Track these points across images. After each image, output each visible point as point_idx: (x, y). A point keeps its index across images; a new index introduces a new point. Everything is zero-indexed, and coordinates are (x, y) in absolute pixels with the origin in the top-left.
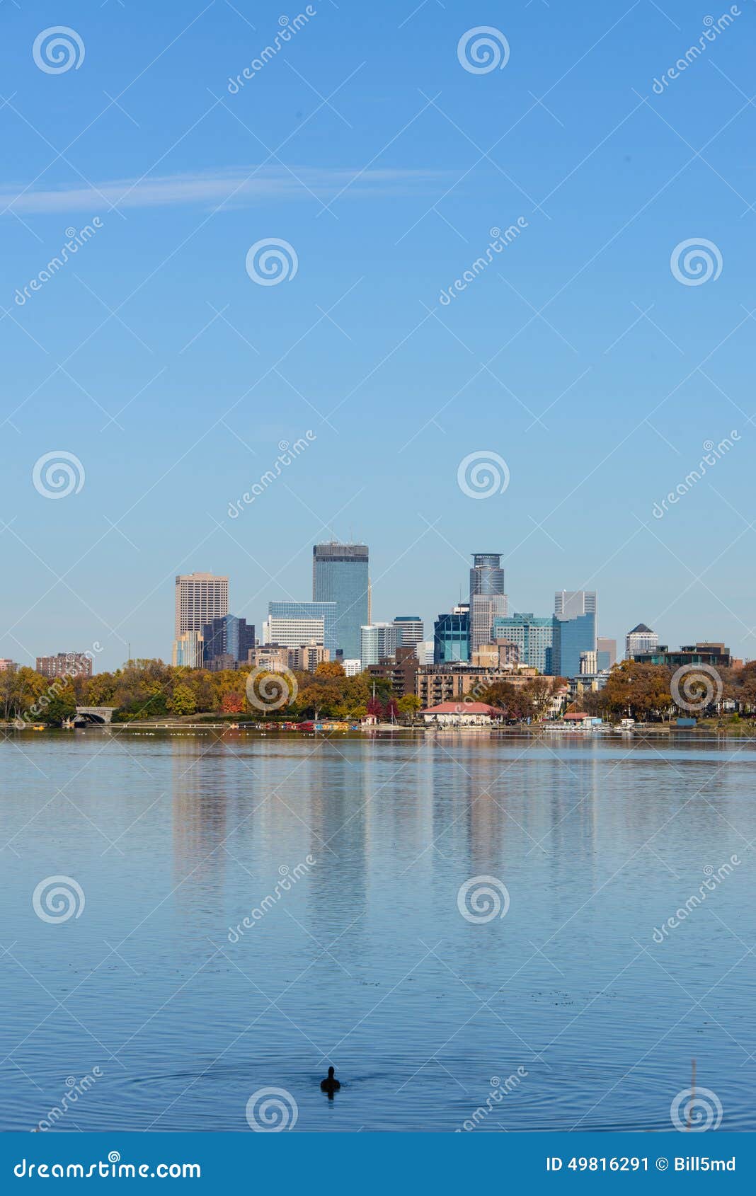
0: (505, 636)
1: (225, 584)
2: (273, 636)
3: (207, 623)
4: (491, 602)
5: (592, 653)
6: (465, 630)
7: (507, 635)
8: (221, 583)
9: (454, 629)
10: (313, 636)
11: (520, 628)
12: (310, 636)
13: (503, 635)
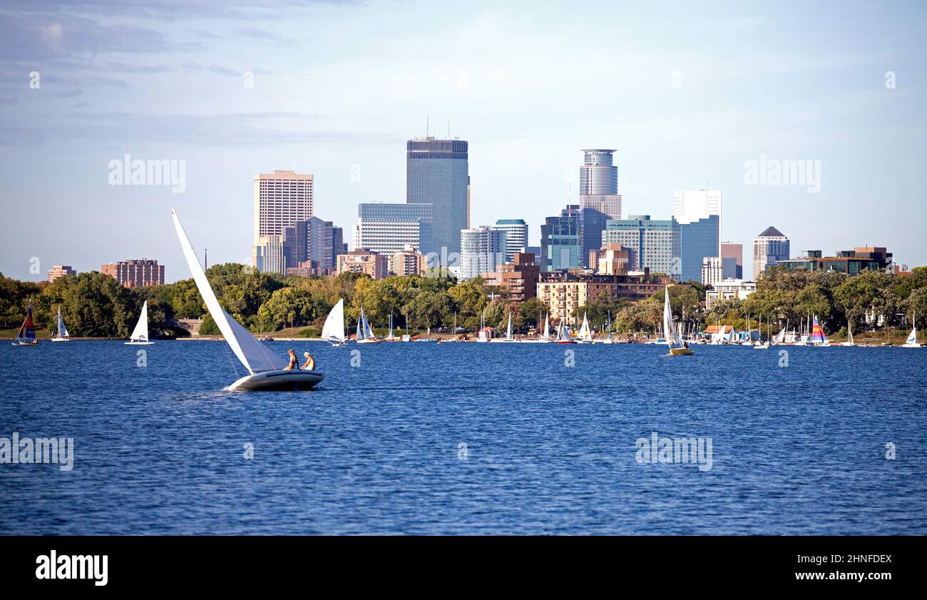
0: (619, 241)
1: (310, 183)
2: (363, 240)
3: (289, 226)
4: (603, 203)
5: (716, 258)
6: (575, 234)
7: (621, 239)
8: (304, 182)
9: (563, 233)
10: (407, 241)
11: (635, 232)
12: (404, 241)
13: (617, 239)
